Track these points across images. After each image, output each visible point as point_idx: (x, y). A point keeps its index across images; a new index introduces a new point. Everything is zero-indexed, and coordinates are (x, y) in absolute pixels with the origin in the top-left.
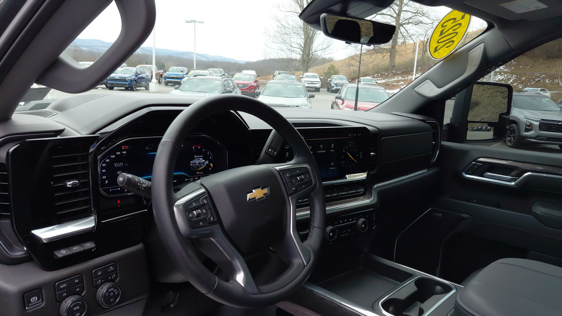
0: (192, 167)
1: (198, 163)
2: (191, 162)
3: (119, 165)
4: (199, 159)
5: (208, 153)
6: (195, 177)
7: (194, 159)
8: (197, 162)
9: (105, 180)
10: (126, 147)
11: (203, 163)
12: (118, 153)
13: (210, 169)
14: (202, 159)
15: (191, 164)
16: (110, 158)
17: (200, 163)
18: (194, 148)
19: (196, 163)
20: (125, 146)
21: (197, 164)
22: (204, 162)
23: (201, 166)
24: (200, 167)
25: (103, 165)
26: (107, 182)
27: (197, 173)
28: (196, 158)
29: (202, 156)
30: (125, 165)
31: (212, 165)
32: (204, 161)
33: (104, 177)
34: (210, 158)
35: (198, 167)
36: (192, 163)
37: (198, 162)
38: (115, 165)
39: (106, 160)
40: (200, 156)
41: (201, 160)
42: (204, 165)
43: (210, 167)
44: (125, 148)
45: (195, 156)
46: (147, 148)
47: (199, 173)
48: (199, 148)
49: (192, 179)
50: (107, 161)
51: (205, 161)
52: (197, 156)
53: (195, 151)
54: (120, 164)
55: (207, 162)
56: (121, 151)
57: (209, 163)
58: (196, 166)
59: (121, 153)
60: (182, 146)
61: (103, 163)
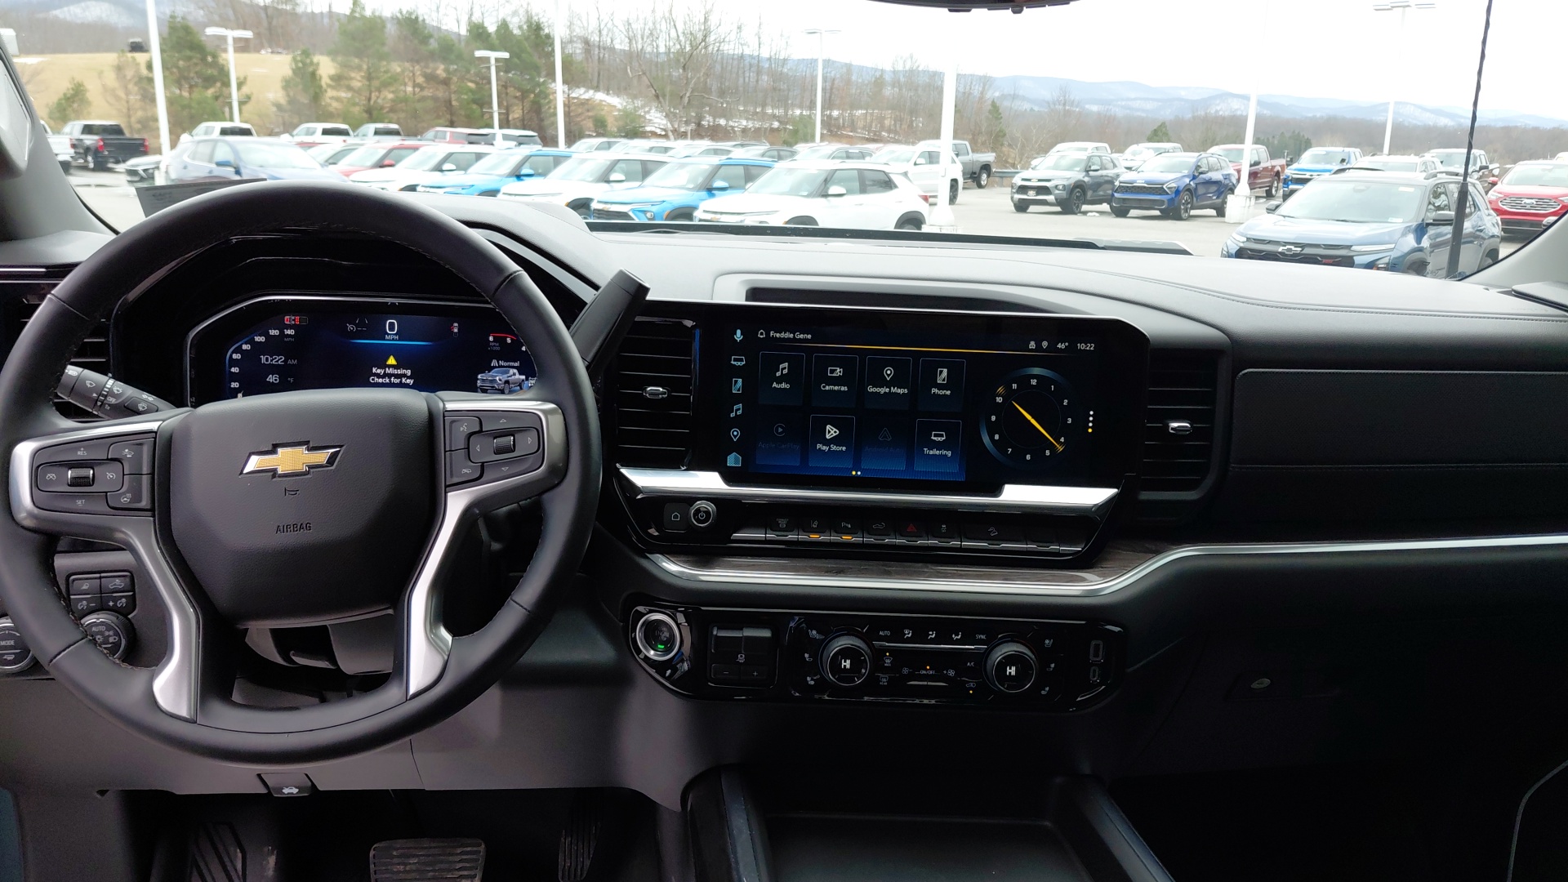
0: (482, 390)
1: (503, 380)
2: (479, 377)
3: (271, 361)
4: (508, 372)
7: (490, 369)
8: (497, 378)
9: (236, 390)
10: (294, 320)
11: (520, 385)
12: (274, 332)
14: (515, 371)
15: (479, 382)
16: (252, 342)
17: (507, 382)
18: (491, 339)
19: (495, 380)
20: (293, 318)
21: (499, 384)
22: (523, 380)
25: (235, 356)
28: (496, 367)
29: (517, 364)
30: (289, 362)
32: (523, 377)
33: (234, 384)
36: (483, 380)
37: (504, 378)
38: (263, 358)
39: (241, 346)
40: (512, 364)
41: (514, 374)
44: (293, 322)
45: (494, 363)
46: (350, 327)
48: (509, 340)
50: (245, 347)
51: (527, 379)
52: (502, 363)
53: (495, 348)
54: (276, 358)
55: (533, 382)
56: (282, 327)
58: (496, 389)
59: (282, 332)
60: (456, 330)
61: (235, 352)
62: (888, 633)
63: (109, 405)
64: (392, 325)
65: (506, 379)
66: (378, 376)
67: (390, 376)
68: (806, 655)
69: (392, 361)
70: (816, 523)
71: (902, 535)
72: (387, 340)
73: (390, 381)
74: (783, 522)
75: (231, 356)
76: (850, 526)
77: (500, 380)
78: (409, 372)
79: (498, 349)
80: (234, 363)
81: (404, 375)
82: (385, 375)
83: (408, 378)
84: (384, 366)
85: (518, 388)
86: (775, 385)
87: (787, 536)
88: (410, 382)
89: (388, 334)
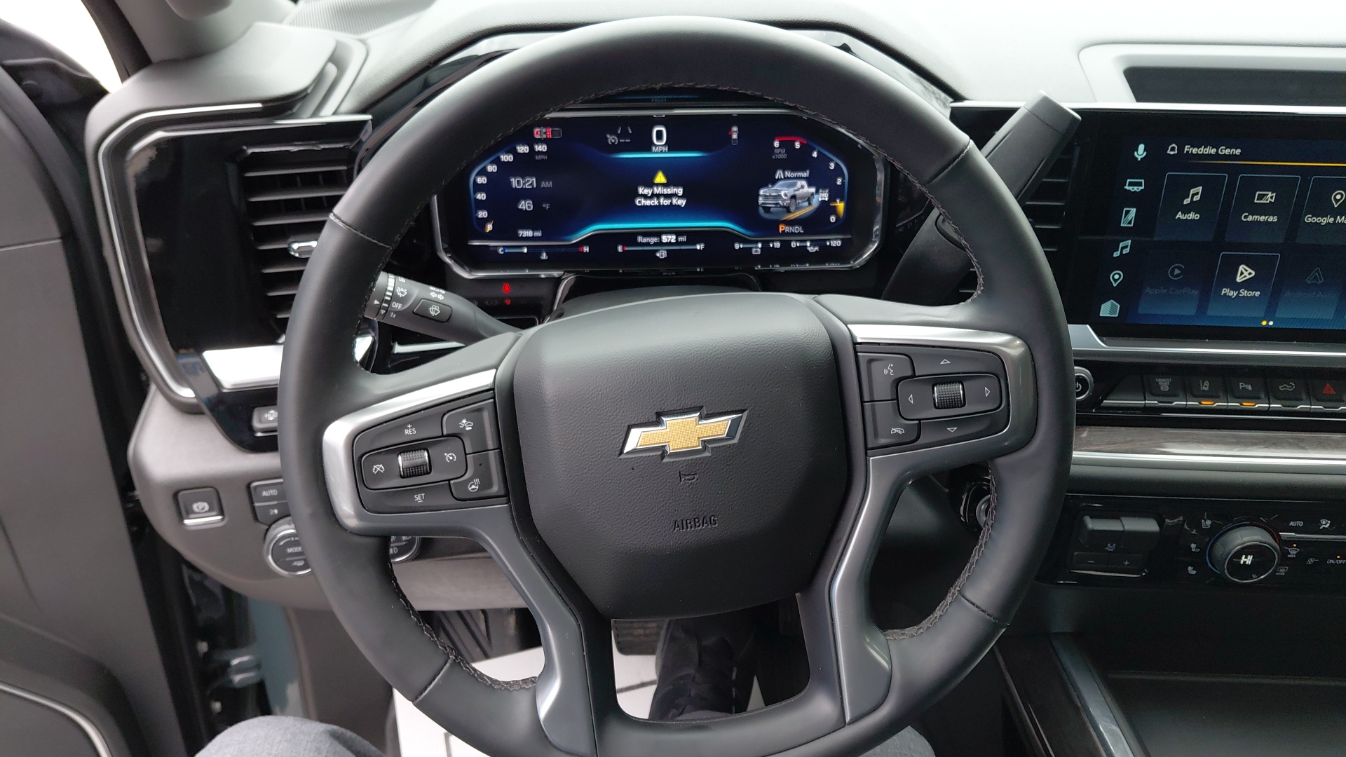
0: (764, 208)
1: (789, 195)
2: (762, 192)
3: (524, 184)
4: (794, 185)
5: (832, 166)
6: (773, 241)
7: (774, 181)
8: (782, 193)
9: (485, 221)
10: (545, 133)
11: (809, 199)
12: (523, 149)
13: (833, 219)
14: (804, 183)
15: (760, 198)
16: (497, 162)
17: (794, 197)
18: (776, 144)
20: (544, 130)
21: (784, 200)
22: (812, 194)
23: (798, 208)
24: (792, 209)
25: (480, 180)
26: (489, 227)
27: (782, 228)
28: (780, 179)
29: (806, 174)
30: (543, 184)
31: (840, 206)
32: (813, 190)
33: (483, 214)
34: (839, 182)
35: (788, 210)
36: (766, 197)
37: (790, 192)
38: (514, 182)
39: (485, 167)
40: (800, 174)
41: (802, 187)
42: (810, 204)
43: (834, 211)
44: (544, 136)
45: (779, 174)
46: (612, 139)
47: (787, 229)
48: (797, 145)
49: (760, 245)
50: (490, 168)
51: (817, 192)
52: (788, 174)
53: (780, 156)
54: (528, 181)
55: (824, 196)
56: (531, 142)
57: (832, 198)
58: (781, 207)
59: (532, 149)
60: (735, 136)
61: (479, 174)
62: (1300, 524)
63: (395, 313)
64: (659, 134)
65: (792, 193)
66: (645, 197)
67: (658, 196)
68: (1193, 546)
69: (660, 178)
70: (1207, 383)
71: (1319, 400)
72: (655, 153)
73: (659, 202)
74: (1164, 384)
75: (475, 180)
76: (1250, 388)
77: (786, 195)
78: (680, 191)
79: (785, 156)
80: (479, 188)
81: (675, 195)
82: (653, 196)
83: (680, 197)
84: (650, 184)
85: (807, 204)
86: (1180, 215)
87: (1172, 403)
88: (682, 202)
89: (656, 146)
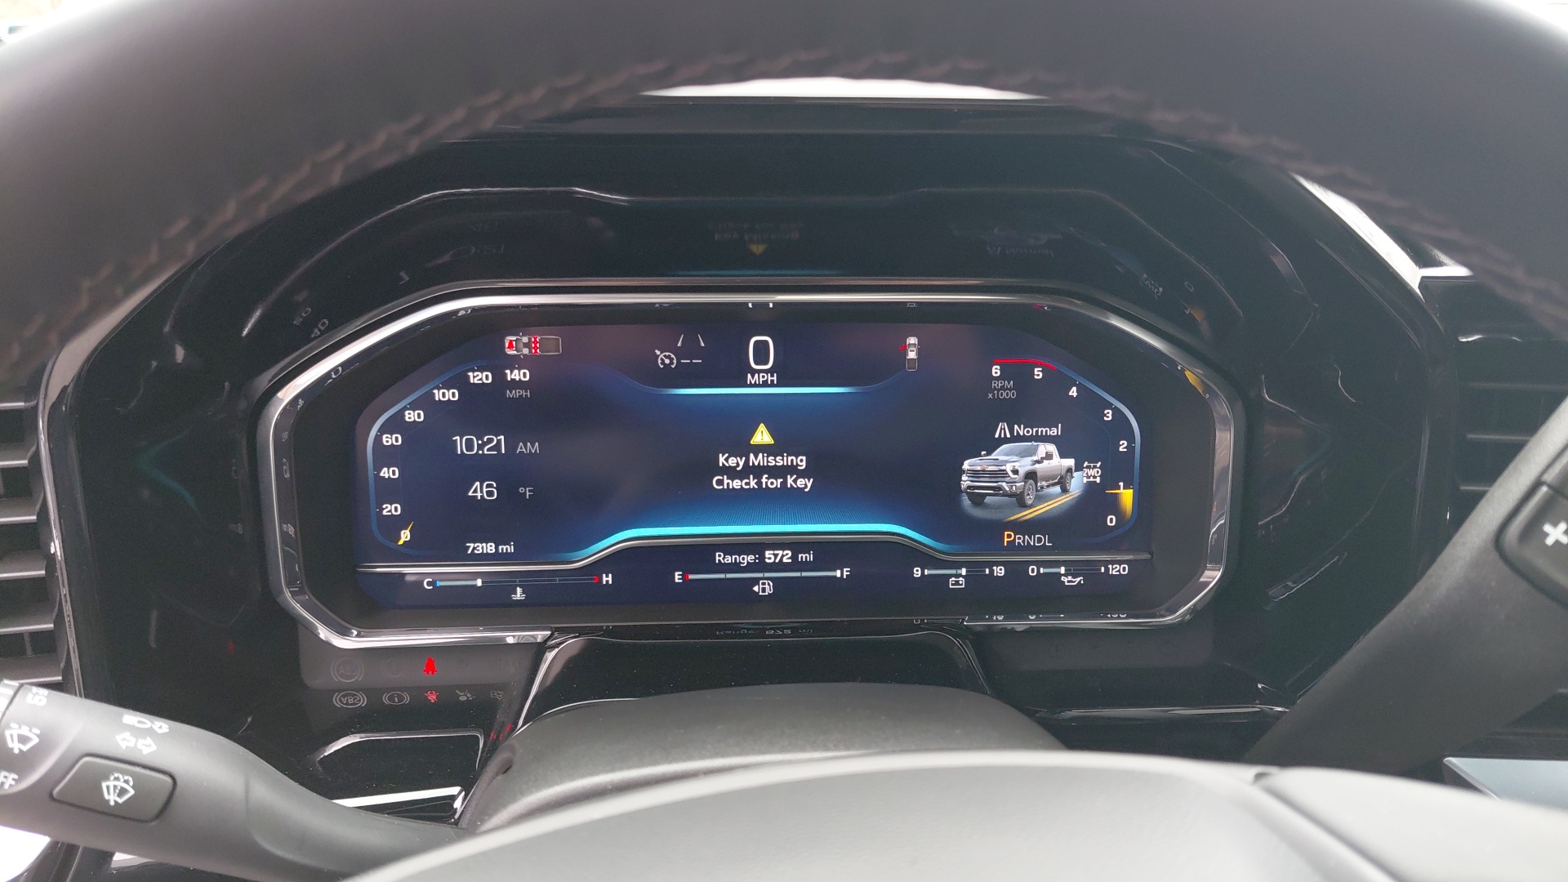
0: (972, 496)
1: (1022, 472)
2: (966, 465)
3: (480, 447)
4: (1033, 452)
5: (1109, 415)
6: (991, 564)
7: (993, 445)
8: (1009, 468)
9: (396, 524)
10: (526, 345)
11: (1062, 481)
12: (478, 377)
13: (1111, 521)
14: (1052, 448)
15: (964, 478)
16: (426, 403)
17: (1031, 476)
18: (996, 371)
19: (1003, 474)
20: (525, 339)
21: (1013, 482)
22: (1069, 470)
23: (1040, 499)
24: (1029, 500)
25: (388, 440)
26: (405, 535)
27: (1008, 537)
28: (1006, 441)
29: (1054, 432)
30: (521, 448)
31: (1127, 496)
32: (1070, 462)
33: (391, 509)
34: (1123, 446)
35: (1020, 501)
36: (975, 474)
37: (1025, 465)
38: (460, 443)
39: (401, 413)
40: (1042, 430)
41: (1049, 456)
42: (1065, 490)
43: (1114, 504)
44: (526, 351)
45: (1002, 430)
46: (663, 358)
47: (1019, 540)
48: (1038, 374)
49: (964, 571)
50: (411, 416)
51: (1078, 466)
52: (1020, 430)
53: (1005, 395)
54: (490, 441)
55: (1094, 473)
56: (498, 364)
57: (1111, 477)
58: (1005, 494)
59: (499, 377)
60: (912, 355)
61: (387, 428)
64: (761, 348)
65: (1029, 468)
66: (732, 473)
67: (758, 471)
69: (762, 436)
72: (751, 386)
73: (759, 483)
75: (378, 439)
77: (1015, 472)
78: (802, 462)
79: (1012, 395)
80: (386, 456)
81: (792, 469)
82: (748, 471)
83: (801, 474)
84: (743, 447)
85: (1058, 489)
88: (804, 483)
89: (754, 372)
